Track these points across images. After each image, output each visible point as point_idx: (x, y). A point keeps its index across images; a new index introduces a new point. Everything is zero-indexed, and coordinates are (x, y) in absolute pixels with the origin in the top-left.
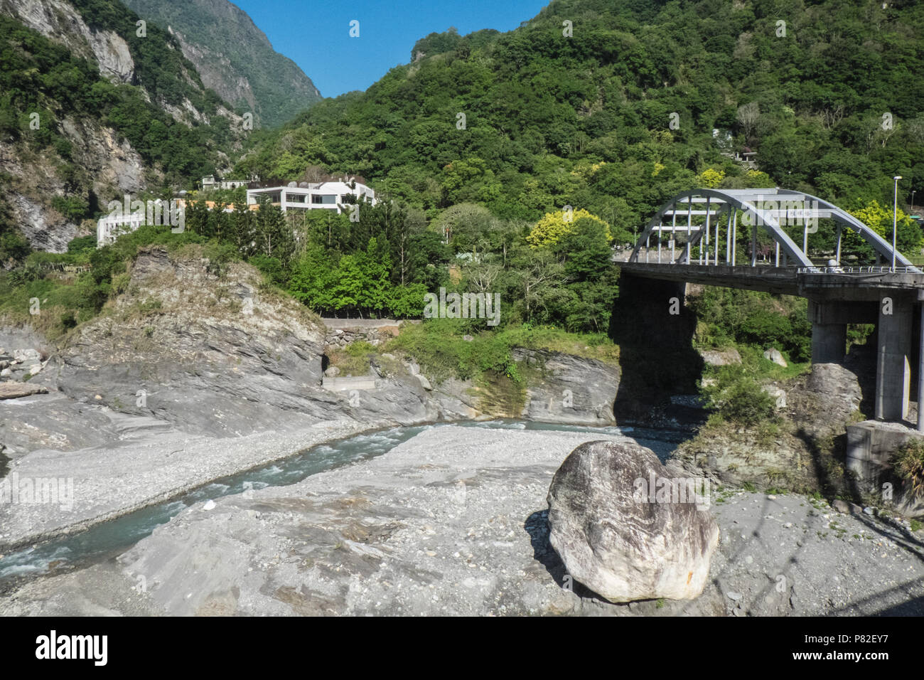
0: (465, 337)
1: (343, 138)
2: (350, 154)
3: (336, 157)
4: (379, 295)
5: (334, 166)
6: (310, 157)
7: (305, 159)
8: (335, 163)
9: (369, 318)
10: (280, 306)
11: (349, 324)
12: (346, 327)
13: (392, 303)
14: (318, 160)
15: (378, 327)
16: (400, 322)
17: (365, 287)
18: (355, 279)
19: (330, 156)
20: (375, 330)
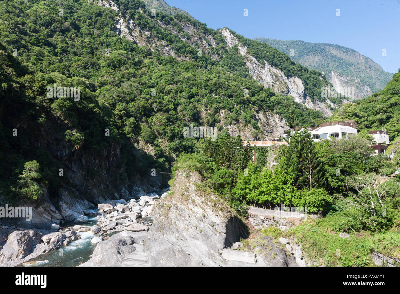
1: (373, 103)
2: (373, 112)
3: (365, 114)
4: (288, 195)
5: (363, 119)
6: (349, 116)
7: (346, 117)
8: (364, 117)
11: (269, 213)
12: (267, 215)
13: (295, 202)
14: (354, 117)
19: (362, 114)
20: (285, 219)
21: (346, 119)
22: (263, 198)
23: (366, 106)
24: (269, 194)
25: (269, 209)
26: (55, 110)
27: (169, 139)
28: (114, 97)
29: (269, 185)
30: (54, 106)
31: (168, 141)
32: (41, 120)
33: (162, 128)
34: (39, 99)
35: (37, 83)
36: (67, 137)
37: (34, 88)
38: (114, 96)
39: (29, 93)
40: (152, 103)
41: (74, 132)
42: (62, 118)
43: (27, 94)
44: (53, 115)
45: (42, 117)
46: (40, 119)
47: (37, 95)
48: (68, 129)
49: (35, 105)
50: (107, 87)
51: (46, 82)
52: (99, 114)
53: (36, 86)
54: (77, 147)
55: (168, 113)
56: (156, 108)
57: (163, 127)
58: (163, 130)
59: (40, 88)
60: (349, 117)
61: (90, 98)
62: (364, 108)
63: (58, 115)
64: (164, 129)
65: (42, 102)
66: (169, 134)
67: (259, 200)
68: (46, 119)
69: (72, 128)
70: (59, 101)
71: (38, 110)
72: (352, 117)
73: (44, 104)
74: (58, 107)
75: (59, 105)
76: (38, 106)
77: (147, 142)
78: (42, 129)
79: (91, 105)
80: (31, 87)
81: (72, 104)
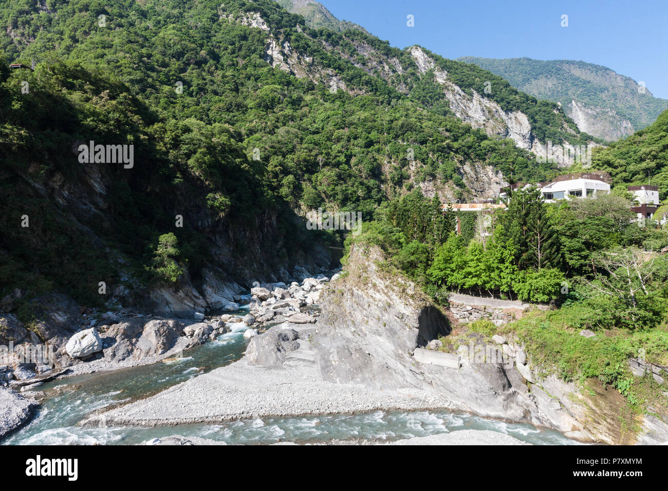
0: (582, 332)
1: (635, 145)
2: (636, 158)
3: (623, 162)
4: (506, 277)
8: (621, 166)
9: (500, 298)
10: (388, 283)
11: (479, 302)
12: (476, 304)
13: (516, 287)
14: (605, 166)
15: (504, 307)
16: (527, 305)
17: (490, 269)
18: (481, 262)
19: (618, 161)
20: (501, 311)
21: (593, 169)
22: (471, 282)
23: (624, 150)
24: (478, 276)
25: (479, 296)
26: (192, 168)
27: (340, 203)
28: (266, 149)
29: (480, 264)
30: (191, 162)
31: (338, 205)
32: (177, 181)
33: (330, 189)
34: (172, 153)
35: (169, 133)
36: (209, 202)
37: (167, 140)
38: (267, 147)
39: (160, 147)
40: (317, 155)
41: (217, 196)
42: (202, 178)
43: (158, 148)
44: (191, 175)
45: (178, 178)
46: (176, 179)
47: (170, 148)
48: (210, 191)
49: (168, 162)
50: (257, 135)
51: (180, 132)
52: (248, 172)
53: (168, 137)
54: (222, 214)
55: (338, 167)
56: (322, 161)
57: (332, 186)
58: (332, 191)
59: (173, 139)
60: (597, 167)
61: (235, 150)
62: (621, 153)
63: (197, 174)
64: (333, 189)
65: (176, 157)
66: (340, 197)
67: (464, 284)
68: (182, 180)
69: (214, 191)
70: (198, 155)
71: (171, 168)
72: (602, 166)
73: (180, 160)
74: (197, 164)
75: (197, 161)
76: (171, 163)
77: (311, 208)
78: (179, 193)
79: (238, 160)
80: (162, 139)
81: (213, 159)
